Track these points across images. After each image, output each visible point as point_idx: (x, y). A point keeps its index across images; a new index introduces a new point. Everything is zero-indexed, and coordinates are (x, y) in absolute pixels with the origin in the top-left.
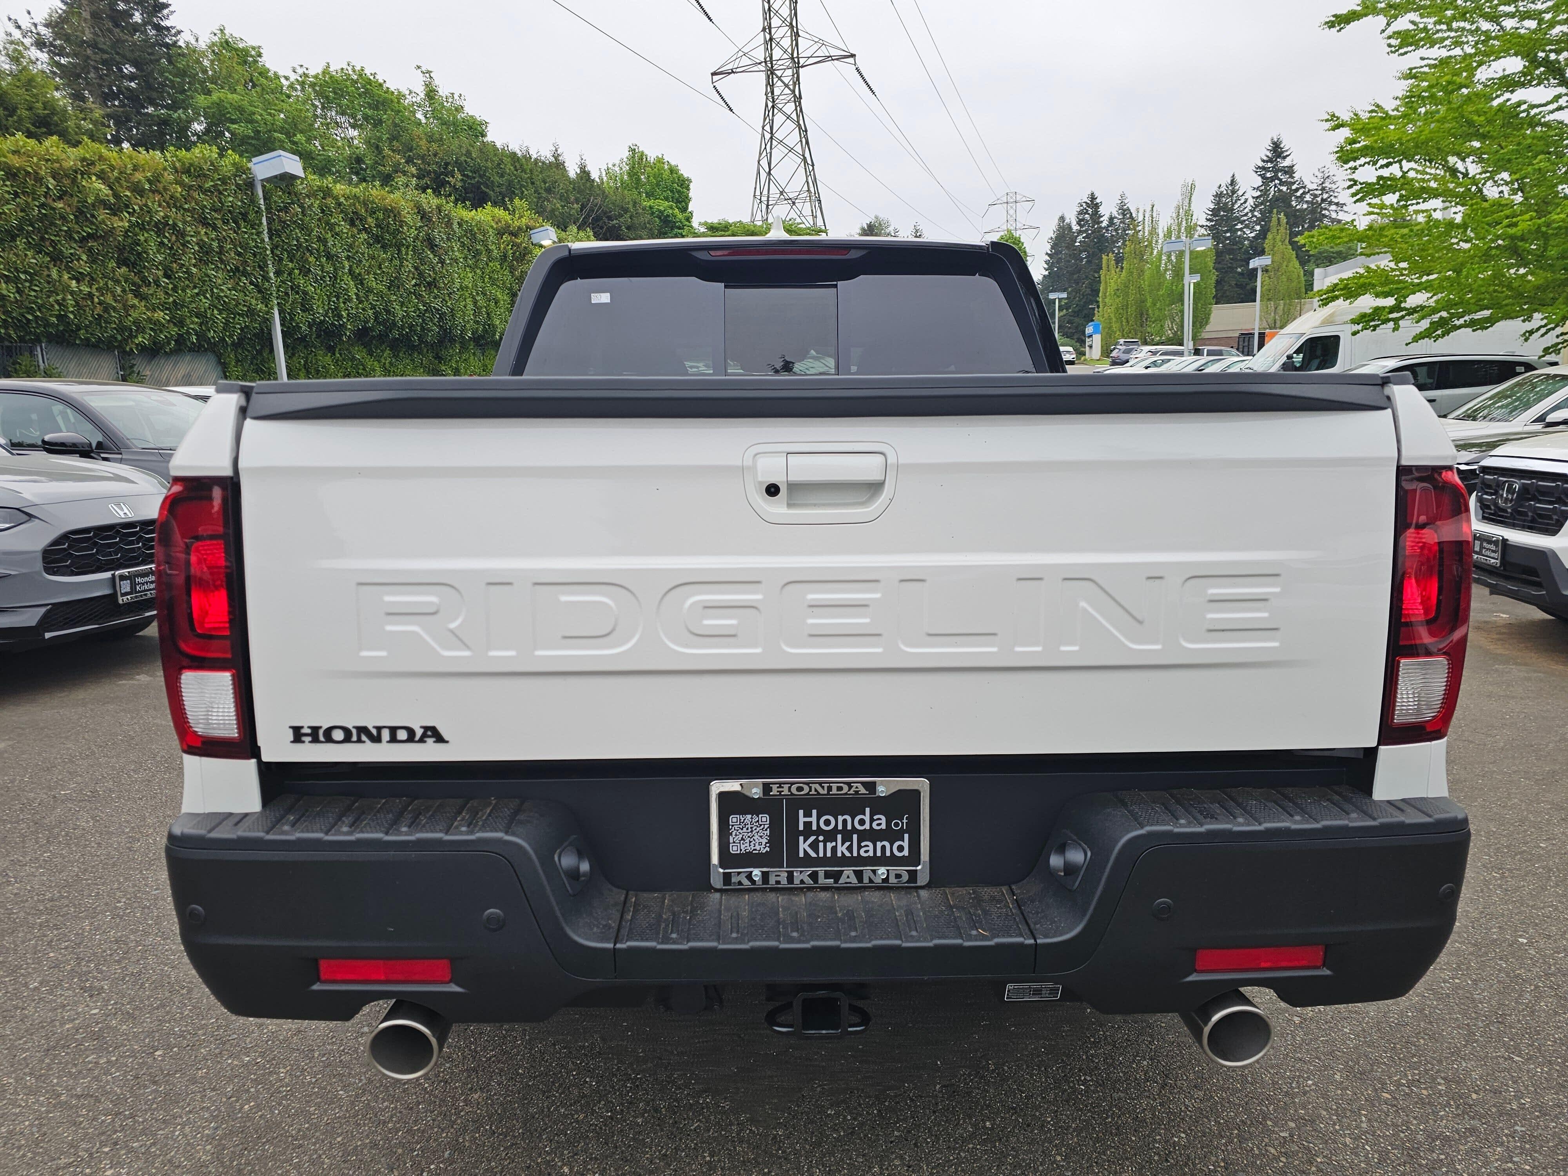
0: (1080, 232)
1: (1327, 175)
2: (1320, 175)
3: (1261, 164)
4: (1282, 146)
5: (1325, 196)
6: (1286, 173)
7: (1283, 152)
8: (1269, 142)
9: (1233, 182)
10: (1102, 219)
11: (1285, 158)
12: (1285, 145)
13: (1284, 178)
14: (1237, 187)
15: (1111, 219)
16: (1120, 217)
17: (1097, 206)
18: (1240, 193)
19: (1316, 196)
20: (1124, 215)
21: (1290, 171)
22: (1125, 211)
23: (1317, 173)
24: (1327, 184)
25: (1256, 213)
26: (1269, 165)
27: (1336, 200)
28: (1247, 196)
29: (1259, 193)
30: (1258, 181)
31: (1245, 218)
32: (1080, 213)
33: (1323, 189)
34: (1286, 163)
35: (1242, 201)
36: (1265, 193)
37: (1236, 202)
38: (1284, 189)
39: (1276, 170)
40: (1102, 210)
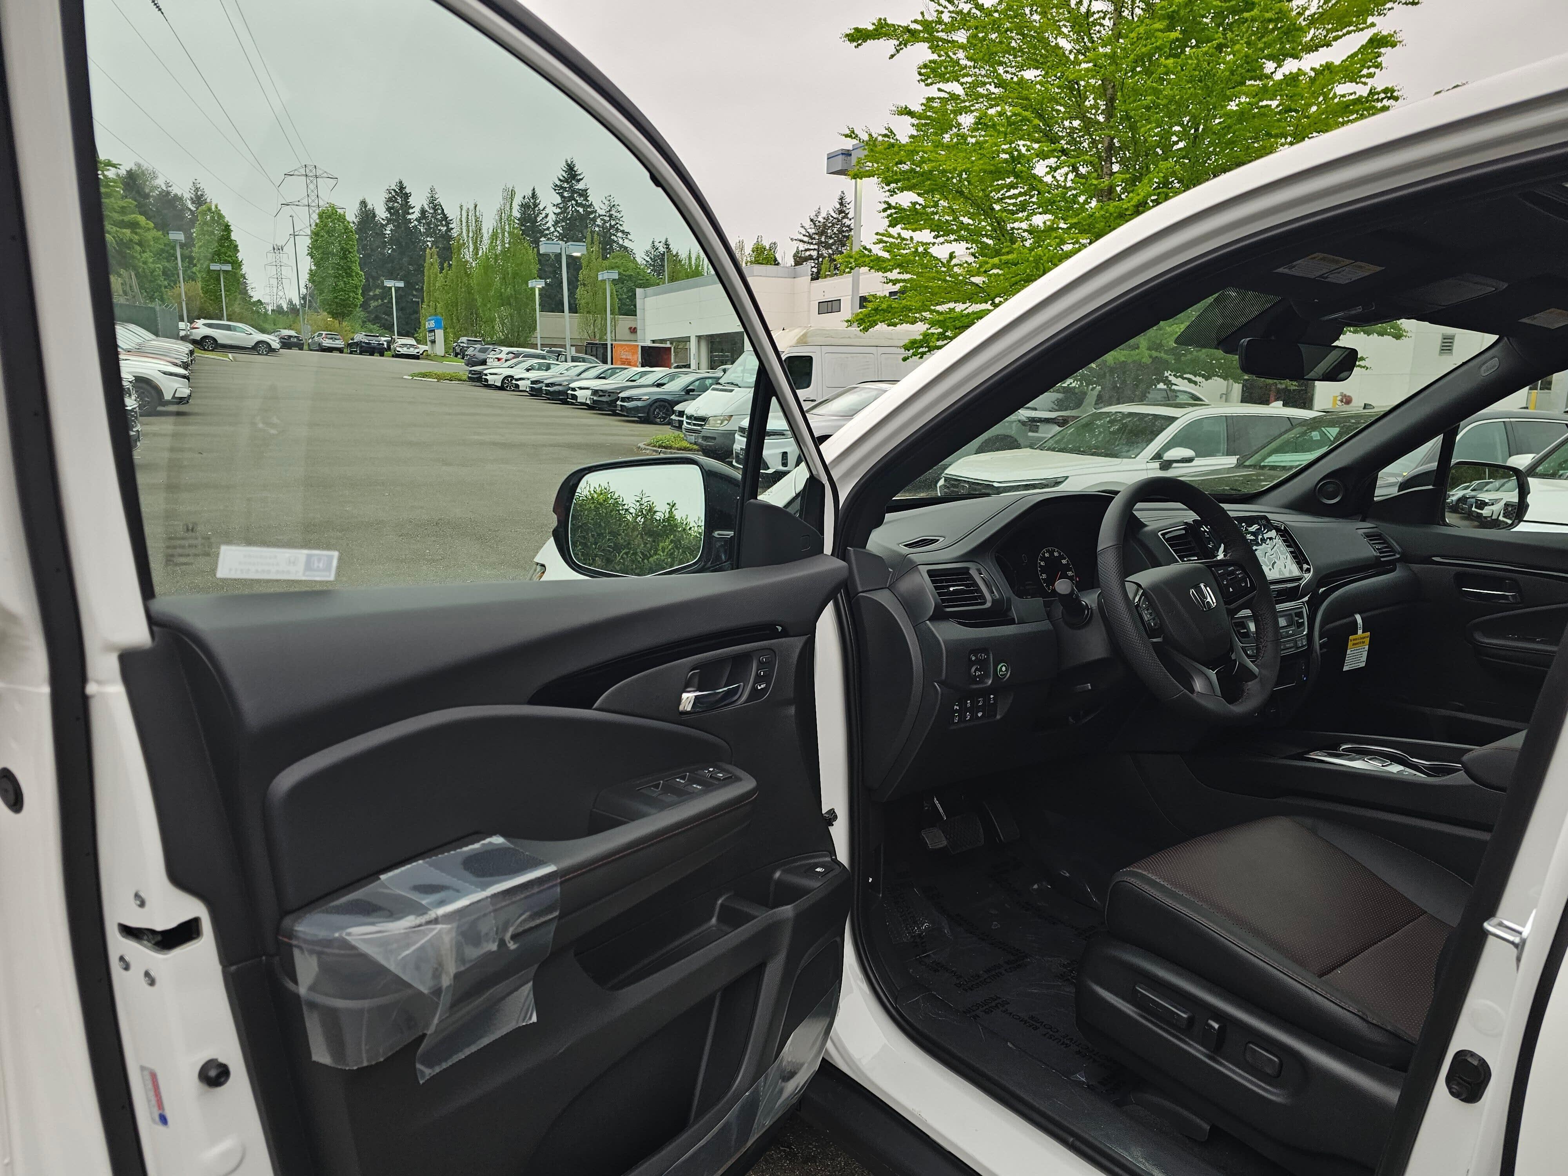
0: (389, 221)
1: (612, 204)
2: (607, 203)
3: (558, 183)
4: (575, 169)
5: (613, 223)
6: (580, 195)
7: (577, 175)
8: (564, 163)
9: (534, 195)
10: (411, 211)
11: (579, 181)
12: (579, 168)
13: (580, 200)
14: (538, 201)
15: (423, 211)
16: (432, 211)
17: (407, 196)
18: (541, 207)
19: (605, 222)
20: (435, 210)
21: (584, 193)
22: (436, 206)
23: (605, 201)
24: (613, 212)
25: (558, 229)
26: (565, 185)
27: (621, 228)
28: (547, 211)
29: (558, 211)
30: (558, 200)
31: (547, 232)
32: (390, 200)
33: (611, 216)
34: (580, 186)
35: (543, 215)
36: (564, 210)
37: (538, 215)
38: (581, 210)
39: (574, 191)
40: (412, 201)
